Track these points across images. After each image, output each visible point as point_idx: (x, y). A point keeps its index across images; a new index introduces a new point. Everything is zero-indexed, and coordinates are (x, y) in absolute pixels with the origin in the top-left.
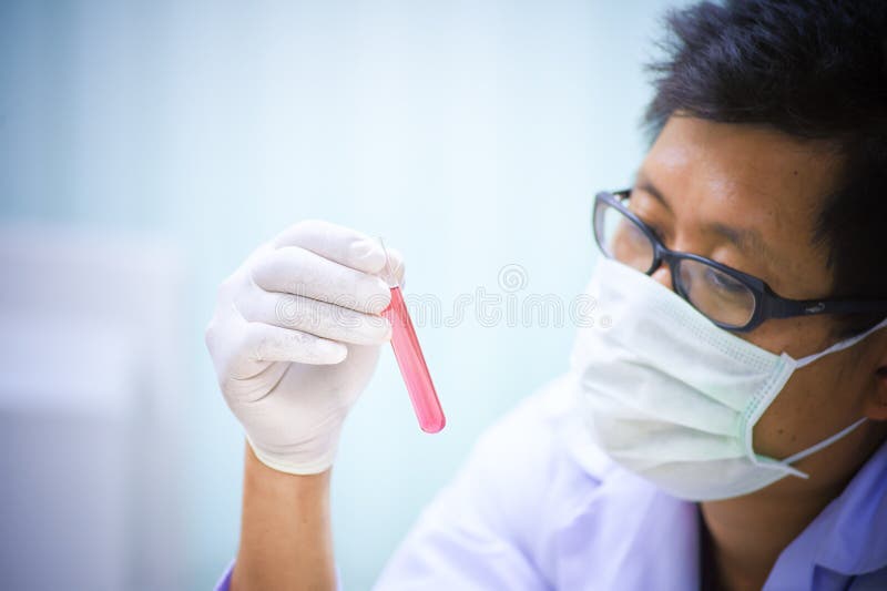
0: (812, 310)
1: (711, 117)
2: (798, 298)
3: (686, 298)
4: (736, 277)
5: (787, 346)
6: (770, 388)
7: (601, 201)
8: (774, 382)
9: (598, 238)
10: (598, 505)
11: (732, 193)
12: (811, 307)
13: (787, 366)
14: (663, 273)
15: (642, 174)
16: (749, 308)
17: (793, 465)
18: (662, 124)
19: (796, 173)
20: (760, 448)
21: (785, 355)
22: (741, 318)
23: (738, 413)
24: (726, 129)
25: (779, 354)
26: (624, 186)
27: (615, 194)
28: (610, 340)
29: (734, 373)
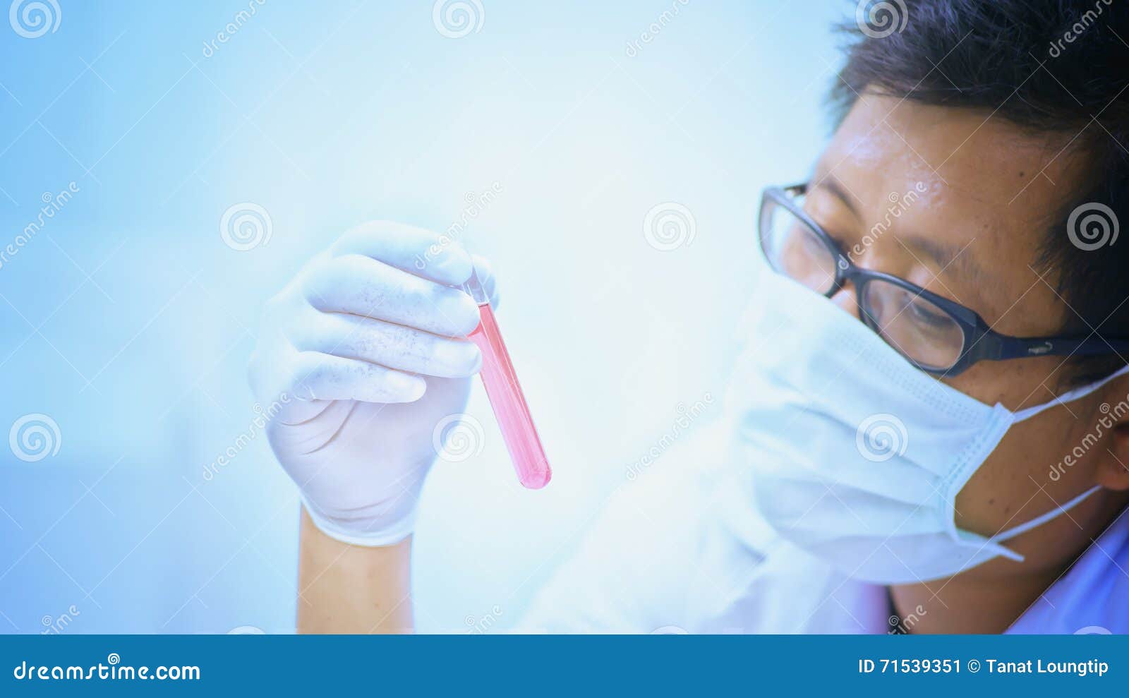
0: (1037, 351)
1: (917, 97)
2: (1018, 335)
3: (876, 329)
4: (940, 306)
5: (1002, 395)
6: (979, 447)
7: (768, 199)
8: (985, 439)
9: (765, 248)
10: (760, 586)
11: (939, 198)
12: (1036, 346)
13: (1002, 420)
14: (847, 295)
15: (822, 166)
16: (957, 346)
17: (1004, 543)
18: (851, 102)
19: (1022, 174)
20: (964, 522)
21: (999, 406)
22: (946, 357)
23: (937, 478)
24: (936, 112)
25: (992, 404)
26: (798, 180)
27: (787, 189)
28: (777, 379)
29: (934, 426)
